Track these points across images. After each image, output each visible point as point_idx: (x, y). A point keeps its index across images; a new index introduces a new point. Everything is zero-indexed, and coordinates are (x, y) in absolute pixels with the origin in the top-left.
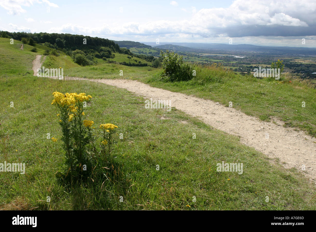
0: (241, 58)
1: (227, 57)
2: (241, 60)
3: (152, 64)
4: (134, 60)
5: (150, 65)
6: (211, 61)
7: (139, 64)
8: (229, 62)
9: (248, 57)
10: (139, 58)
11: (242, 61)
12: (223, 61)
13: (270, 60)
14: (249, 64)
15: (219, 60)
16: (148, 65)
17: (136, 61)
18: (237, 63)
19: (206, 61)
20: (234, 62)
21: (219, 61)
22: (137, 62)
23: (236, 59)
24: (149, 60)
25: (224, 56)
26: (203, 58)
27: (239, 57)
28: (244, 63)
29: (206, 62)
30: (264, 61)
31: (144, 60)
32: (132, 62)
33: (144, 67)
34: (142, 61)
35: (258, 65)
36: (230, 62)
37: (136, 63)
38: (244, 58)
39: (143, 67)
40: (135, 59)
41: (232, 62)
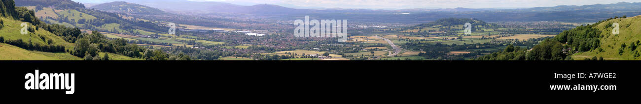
0: (259, 36)
1: (233, 33)
2: (258, 40)
3: (75, 49)
4: (39, 35)
5: (70, 50)
6: (201, 43)
7: (48, 45)
8: (236, 47)
9: (271, 34)
10: (49, 33)
11: (260, 44)
12: (223, 43)
13: (310, 40)
14: (272, 50)
15: (216, 41)
16: (66, 49)
17: (43, 38)
18: (249, 48)
19: (190, 43)
20: (245, 47)
21: (216, 43)
22: (45, 41)
23: (248, 40)
24: (70, 39)
25: (227, 33)
26: (186, 36)
27: (255, 34)
28: (262, 49)
29: (191, 46)
30: (300, 42)
31: (59, 37)
32: (36, 41)
33: (58, 54)
34: (54, 40)
35: (288, 52)
36: (238, 46)
37: (42, 44)
38: (263, 36)
39: (55, 54)
40: (41, 34)
41: (240, 47)
